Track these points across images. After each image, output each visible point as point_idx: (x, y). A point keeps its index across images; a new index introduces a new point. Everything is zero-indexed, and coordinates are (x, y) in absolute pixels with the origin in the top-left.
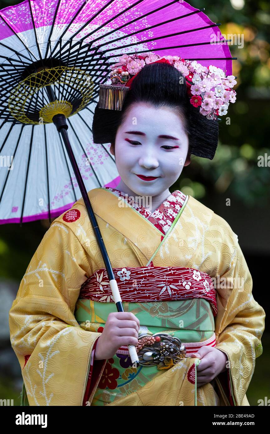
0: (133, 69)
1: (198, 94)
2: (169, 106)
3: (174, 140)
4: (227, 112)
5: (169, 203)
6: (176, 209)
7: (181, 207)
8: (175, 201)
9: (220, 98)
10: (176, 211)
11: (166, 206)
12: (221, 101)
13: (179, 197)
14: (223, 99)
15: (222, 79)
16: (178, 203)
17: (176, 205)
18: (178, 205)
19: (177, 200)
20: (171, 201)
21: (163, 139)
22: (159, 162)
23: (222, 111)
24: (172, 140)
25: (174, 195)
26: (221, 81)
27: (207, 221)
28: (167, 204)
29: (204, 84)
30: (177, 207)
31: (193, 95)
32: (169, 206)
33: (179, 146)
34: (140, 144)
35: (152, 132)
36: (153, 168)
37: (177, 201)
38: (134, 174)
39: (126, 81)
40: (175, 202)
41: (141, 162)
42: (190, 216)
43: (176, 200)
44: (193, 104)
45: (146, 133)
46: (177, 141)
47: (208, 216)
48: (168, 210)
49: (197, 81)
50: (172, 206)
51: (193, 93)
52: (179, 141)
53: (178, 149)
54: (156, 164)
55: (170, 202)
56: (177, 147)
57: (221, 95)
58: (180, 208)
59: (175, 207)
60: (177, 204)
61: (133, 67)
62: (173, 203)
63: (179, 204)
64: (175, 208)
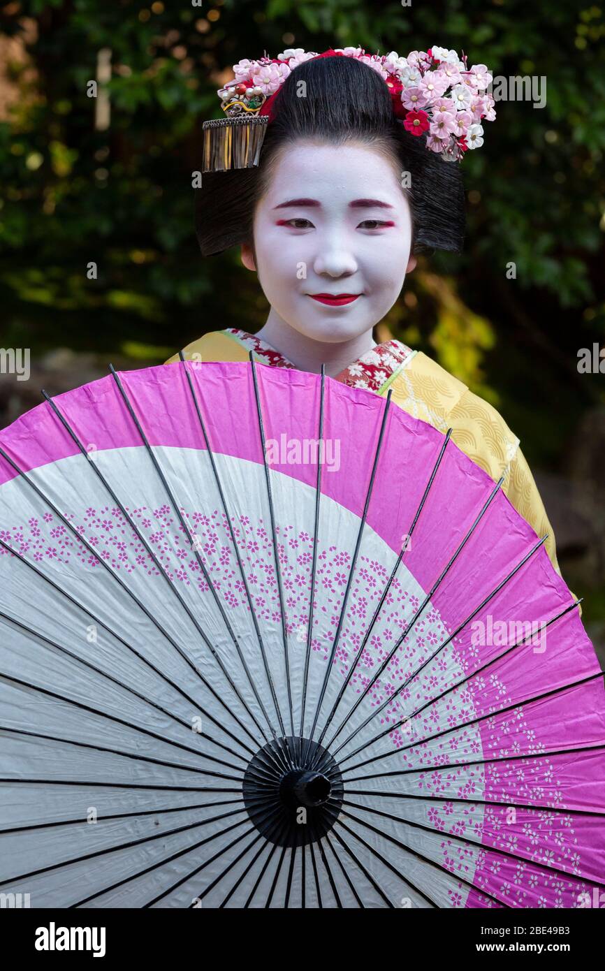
0: (267, 84)
1: (419, 106)
2: (362, 139)
3: (384, 209)
4: (482, 140)
5: (361, 368)
6: (375, 380)
7: (388, 376)
8: (377, 363)
9: (464, 111)
10: (375, 385)
11: (353, 373)
12: (467, 117)
13: (391, 354)
14: (470, 114)
15: (461, 73)
16: (384, 368)
17: (376, 373)
18: (382, 372)
19: (383, 362)
20: (368, 362)
21: (360, 208)
22: (358, 260)
23: (473, 138)
24: (378, 208)
25: (379, 350)
26: (461, 78)
27: (443, 409)
28: (356, 370)
29: (429, 83)
30: (380, 376)
31: (407, 111)
32: (359, 374)
33: (396, 223)
34: (312, 226)
35: (333, 195)
36: (346, 274)
37: (382, 364)
38: (307, 295)
39: (258, 107)
40: (377, 365)
41: (319, 266)
42: (405, 397)
43: (380, 362)
44: (411, 129)
45: (320, 201)
46: (388, 210)
47: (450, 397)
48: (357, 382)
49: (412, 80)
50: (369, 373)
51: (408, 106)
52: (392, 210)
53: (392, 228)
54: (352, 265)
55: (364, 366)
56: (390, 224)
57: (465, 105)
58: (385, 379)
59: (373, 375)
60: (379, 370)
61: (268, 81)
62: (372, 368)
63: (385, 371)
64: (375, 378)
